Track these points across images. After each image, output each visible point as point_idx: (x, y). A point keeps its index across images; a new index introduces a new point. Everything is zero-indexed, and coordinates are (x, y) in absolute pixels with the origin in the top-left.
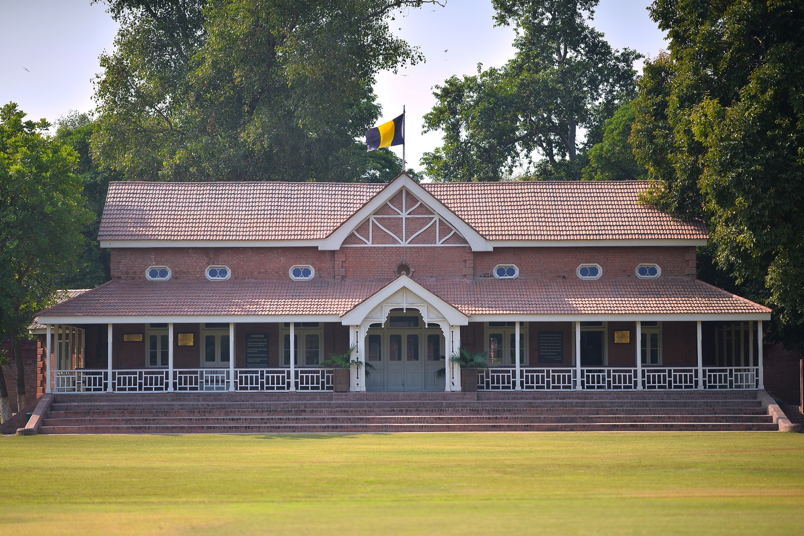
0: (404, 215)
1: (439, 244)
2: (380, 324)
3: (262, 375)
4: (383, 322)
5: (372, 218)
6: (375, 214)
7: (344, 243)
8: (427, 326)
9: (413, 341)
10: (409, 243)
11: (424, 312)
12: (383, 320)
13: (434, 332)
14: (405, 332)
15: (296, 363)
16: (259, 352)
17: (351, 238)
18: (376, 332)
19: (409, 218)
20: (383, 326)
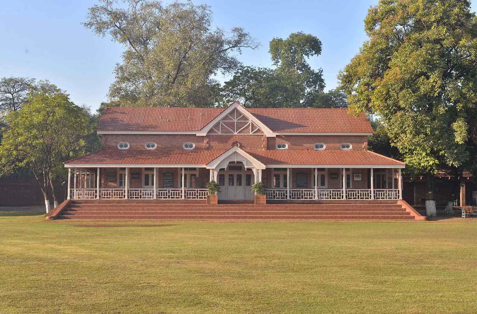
0: (236, 121)
1: (251, 134)
2: (225, 169)
3: (169, 192)
4: (226, 168)
5: (221, 122)
6: (223, 120)
7: (208, 133)
8: (246, 170)
9: (239, 178)
10: (238, 133)
11: (245, 163)
12: (225, 166)
13: (249, 173)
14: (235, 173)
15: (185, 187)
16: (169, 182)
17: (211, 131)
18: (222, 173)
19: (238, 122)
20: (226, 170)
